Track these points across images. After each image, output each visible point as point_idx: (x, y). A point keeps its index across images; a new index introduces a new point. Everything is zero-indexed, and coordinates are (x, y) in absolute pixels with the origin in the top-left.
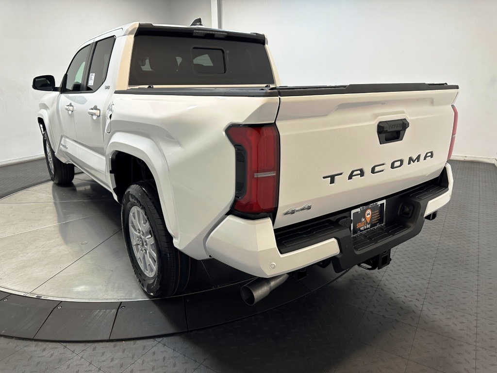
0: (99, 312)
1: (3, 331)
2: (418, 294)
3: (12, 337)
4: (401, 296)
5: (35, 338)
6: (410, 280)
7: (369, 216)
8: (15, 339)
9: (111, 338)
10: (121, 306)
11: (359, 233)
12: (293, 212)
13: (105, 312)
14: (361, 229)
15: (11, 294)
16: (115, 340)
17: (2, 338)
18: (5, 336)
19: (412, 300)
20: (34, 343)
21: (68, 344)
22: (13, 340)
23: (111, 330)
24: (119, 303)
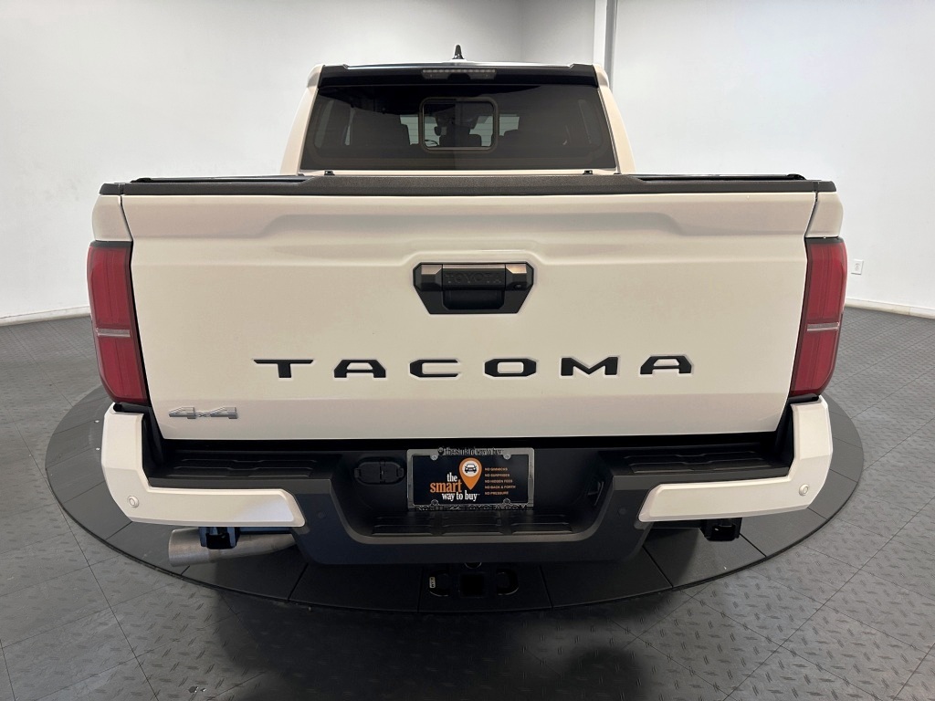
7: (471, 474)
11: (435, 503)
12: (192, 416)
14: (444, 497)
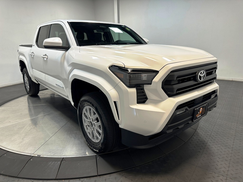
0: (52, 163)
1: (2, 172)
2: (226, 157)
3: (6, 176)
4: (216, 158)
5: (18, 176)
6: (221, 149)
8: (8, 176)
9: (57, 178)
10: (63, 160)
13: (54, 163)
15: (9, 151)
16: (59, 179)
17: (1, 176)
18: (3, 175)
19: (223, 160)
20: (17, 179)
21: (34, 180)
22: (7, 177)
23: (57, 173)
24: (62, 158)
